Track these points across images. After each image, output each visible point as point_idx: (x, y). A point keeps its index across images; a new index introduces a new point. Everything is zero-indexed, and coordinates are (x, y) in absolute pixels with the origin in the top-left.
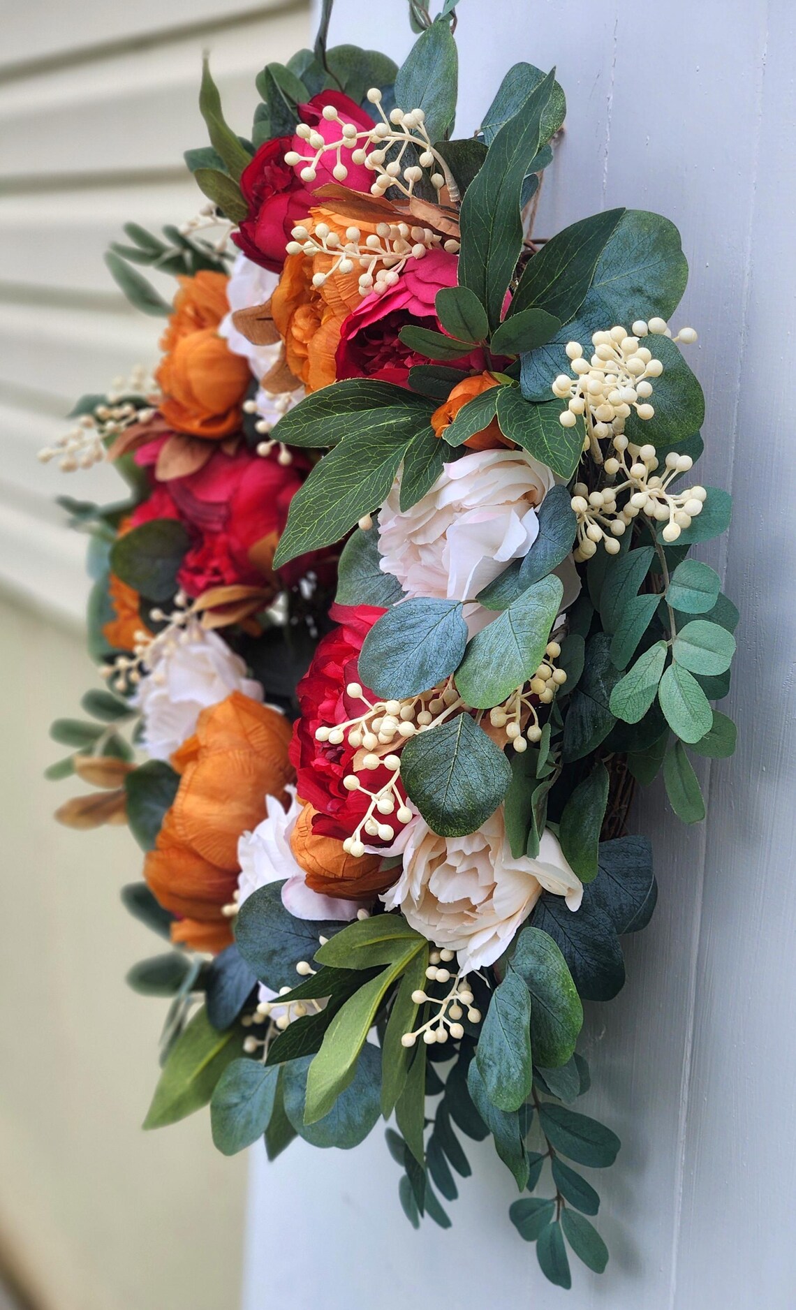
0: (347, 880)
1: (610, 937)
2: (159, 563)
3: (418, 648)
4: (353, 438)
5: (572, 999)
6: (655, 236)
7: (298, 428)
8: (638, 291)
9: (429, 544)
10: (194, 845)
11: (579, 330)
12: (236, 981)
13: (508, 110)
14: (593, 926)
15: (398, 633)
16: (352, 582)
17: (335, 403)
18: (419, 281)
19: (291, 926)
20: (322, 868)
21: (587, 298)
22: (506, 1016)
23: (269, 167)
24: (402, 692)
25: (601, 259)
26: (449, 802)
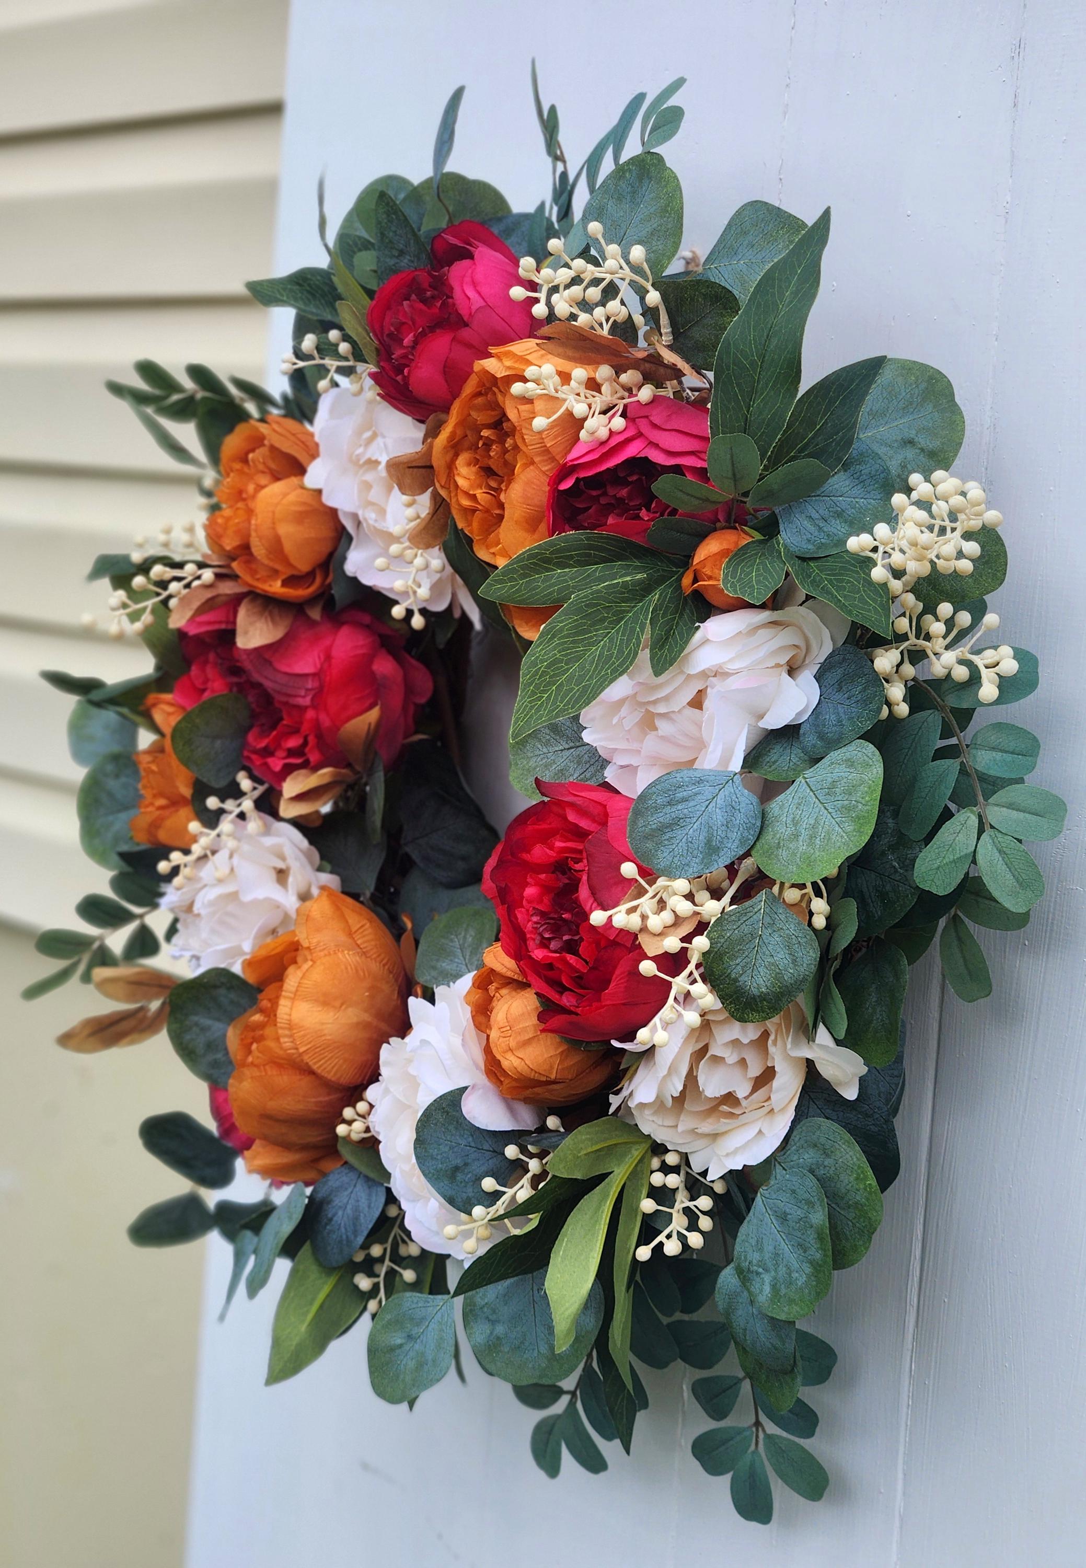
0: (560, 1082)
1: (885, 1126)
2: (218, 743)
3: (698, 823)
4: (585, 597)
5: (870, 1193)
6: (924, 385)
7: (513, 586)
8: (911, 442)
9: (673, 712)
10: (306, 1058)
11: (847, 483)
12: (349, 1210)
13: (740, 250)
14: (867, 1115)
15: (669, 807)
16: (530, 758)
17: (556, 558)
18: (655, 426)
19: (471, 1139)
20: (532, 1070)
21: (854, 449)
22: (783, 1218)
23: (408, 302)
24: (691, 870)
25: (865, 409)
26: (755, 984)
